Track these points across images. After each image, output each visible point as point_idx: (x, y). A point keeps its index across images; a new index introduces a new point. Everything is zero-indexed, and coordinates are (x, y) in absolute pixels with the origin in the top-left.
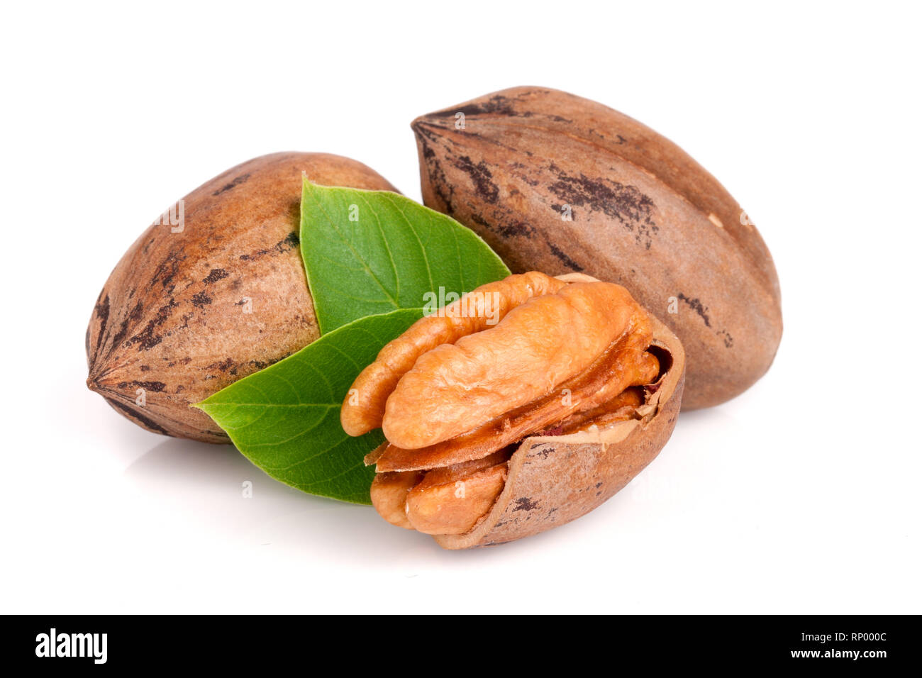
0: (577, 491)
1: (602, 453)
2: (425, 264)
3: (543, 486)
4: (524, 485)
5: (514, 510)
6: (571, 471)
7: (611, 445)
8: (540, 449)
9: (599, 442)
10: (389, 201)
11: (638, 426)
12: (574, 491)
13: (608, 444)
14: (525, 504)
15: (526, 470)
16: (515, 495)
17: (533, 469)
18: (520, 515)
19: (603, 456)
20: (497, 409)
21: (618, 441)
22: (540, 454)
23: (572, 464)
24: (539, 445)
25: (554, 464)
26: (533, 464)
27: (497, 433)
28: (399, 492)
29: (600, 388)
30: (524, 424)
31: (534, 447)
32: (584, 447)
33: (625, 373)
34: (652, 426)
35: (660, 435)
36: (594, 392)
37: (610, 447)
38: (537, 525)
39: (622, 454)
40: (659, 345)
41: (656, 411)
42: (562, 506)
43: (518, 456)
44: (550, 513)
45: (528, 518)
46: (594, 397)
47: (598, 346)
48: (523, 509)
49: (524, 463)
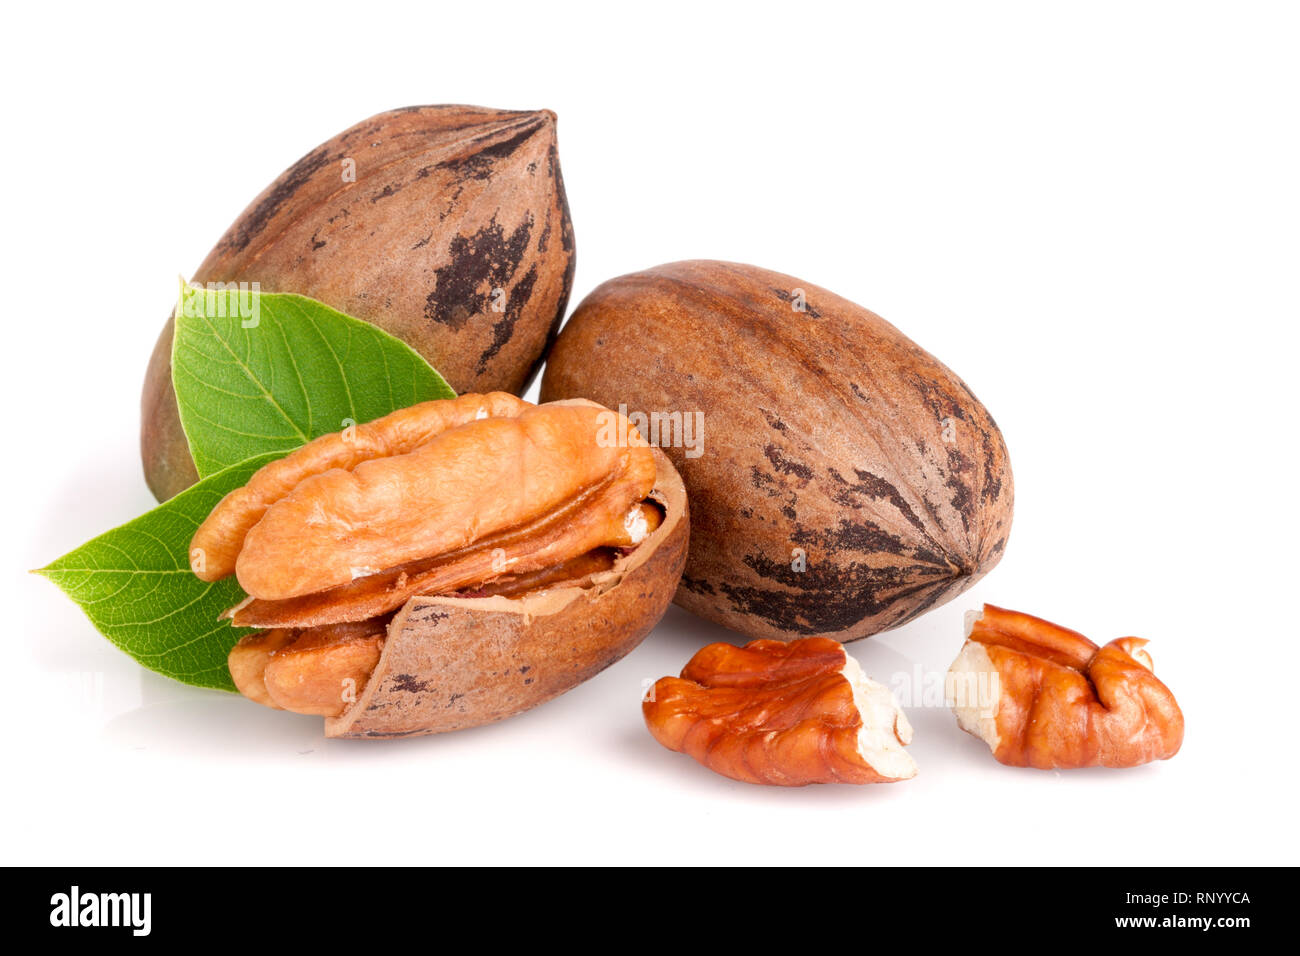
0: (489, 674)
1: (523, 628)
2: (344, 388)
3: (433, 661)
4: (403, 657)
5: (392, 690)
6: (476, 646)
7: (537, 617)
8: (427, 612)
9: (518, 612)
10: (295, 306)
11: (583, 596)
12: (484, 674)
13: (534, 615)
14: (407, 683)
15: (407, 638)
16: (391, 670)
17: (416, 638)
18: (402, 697)
19: (525, 631)
20: (386, 559)
21: (549, 614)
22: (426, 619)
23: (477, 638)
24: (425, 607)
25: (448, 635)
26: (417, 631)
27: (388, 590)
28: (256, 658)
29: (547, 545)
30: (425, 582)
31: (417, 609)
32: (494, 616)
33: (591, 528)
34: (607, 599)
35: (623, 612)
36: (536, 549)
37: (536, 620)
38: (436, 714)
39: (558, 631)
40: (659, 498)
41: (619, 580)
42: (469, 693)
43: (398, 619)
44: (452, 699)
45: (418, 703)
46: (534, 556)
47: (551, 489)
48: (406, 689)
49: (404, 628)
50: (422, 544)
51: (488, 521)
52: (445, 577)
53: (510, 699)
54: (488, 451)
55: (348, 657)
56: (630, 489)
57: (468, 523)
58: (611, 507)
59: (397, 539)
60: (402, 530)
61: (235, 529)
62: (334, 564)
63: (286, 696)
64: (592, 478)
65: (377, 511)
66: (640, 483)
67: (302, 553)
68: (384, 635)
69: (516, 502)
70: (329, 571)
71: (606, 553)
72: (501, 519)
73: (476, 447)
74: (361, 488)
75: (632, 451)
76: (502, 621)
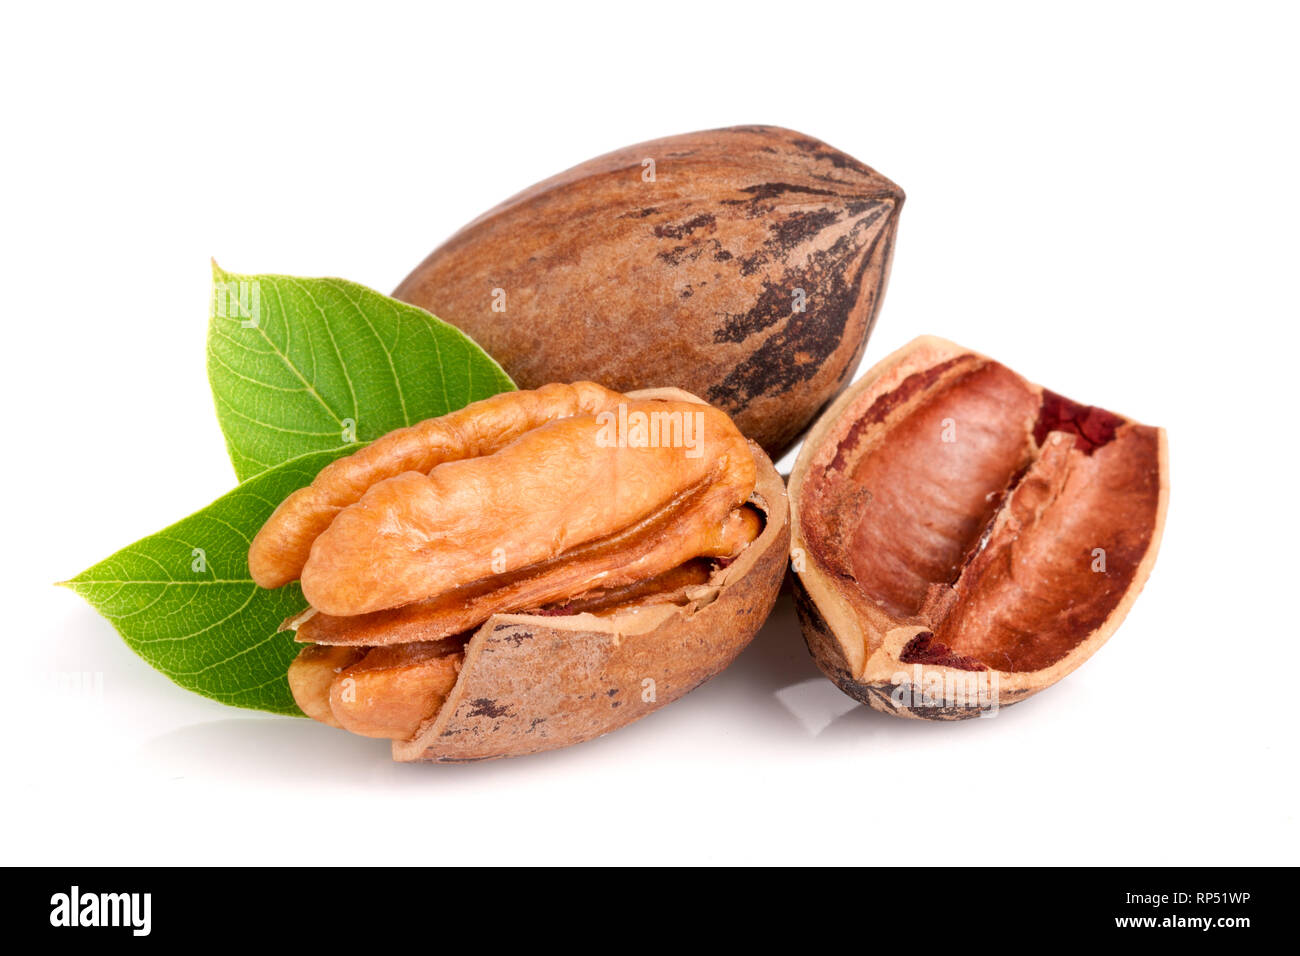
0: (574, 697)
1: (613, 648)
3: (514, 685)
4: (482, 681)
5: (469, 715)
6: (560, 668)
7: (629, 637)
8: (510, 632)
9: (608, 632)
11: (677, 614)
12: (569, 698)
13: (624, 635)
14: (486, 708)
15: (487, 660)
16: (469, 694)
17: (497, 660)
18: (480, 722)
19: (614, 652)
20: (466, 573)
21: (641, 633)
22: (509, 639)
23: (563, 659)
24: (507, 627)
25: (531, 656)
26: (498, 653)
27: (466, 607)
28: (320, 674)
29: (640, 557)
30: (507, 598)
31: (499, 628)
32: (582, 636)
33: (686, 539)
34: (703, 616)
35: (720, 630)
36: (627, 562)
37: (626, 640)
38: (515, 739)
39: (649, 651)
40: (758, 502)
41: (716, 596)
42: (552, 717)
43: (478, 639)
44: (534, 724)
45: (496, 729)
46: (626, 569)
47: (645, 496)
48: (484, 714)
49: (484, 649)
51: (576, 531)
52: (530, 592)
53: (594, 723)
54: (576, 453)
55: (422, 678)
56: (728, 494)
57: (555, 533)
58: (707, 515)
59: (478, 551)
60: (483, 541)
61: (300, 534)
62: (409, 578)
63: (352, 719)
64: (688, 483)
65: (456, 520)
66: (739, 487)
67: (375, 565)
68: (461, 656)
69: (607, 511)
70: (403, 585)
71: (703, 565)
72: (591, 530)
73: (564, 449)
74: (440, 495)
75: (732, 452)
76: (590, 642)
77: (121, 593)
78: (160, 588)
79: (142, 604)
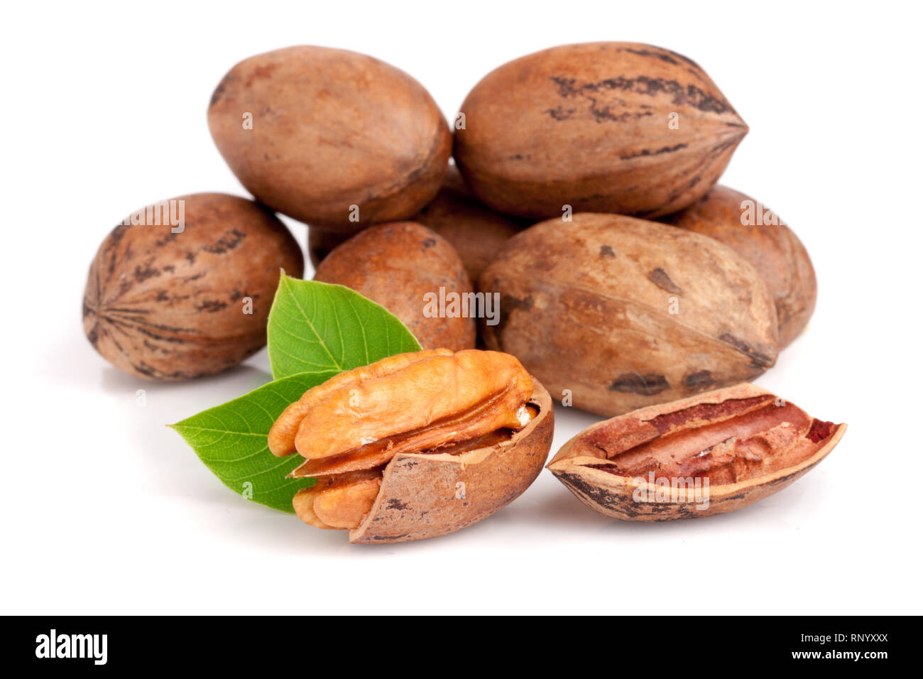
0: (443, 499)
1: (461, 471)
3: (410, 490)
4: (393, 488)
5: (387, 508)
6: (434, 482)
7: (469, 465)
8: (406, 462)
9: (458, 462)
11: (494, 452)
12: (440, 499)
13: (466, 464)
14: (396, 504)
15: (395, 477)
16: (386, 497)
17: (400, 477)
18: (393, 513)
19: (462, 473)
20: (381, 433)
21: (476, 463)
22: (405, 465)
23: (435, 477)
24: (404, 459)
25: (418, 475)
26: (400, 473)
27: (382, 451)
30: (404, 446)
31: (400, 459)
32: (444, 464)
33: (497, 416)
34: (509, 455)
35: (518, 463)
36: (466, 427)
37: (469, 467)
38: (412, 524)
39: (481, 473)
40: (536, 402)
41: (515, 445)
42: (431, 511)
43: (389, 467)
44: (422, 515)
45: (402, 517)
46: (465, 431)
47: (474, 393)
48: (395, 508)
49: (393, 471)
50: (400, 425)
51: (438, 410)
52: (415, 443)
53: (455, 515)
54: (436, 373)
55: (361, 490)
56: (519, 395)
57: (426, 412)
58: (508, 405)
59: (387, 421)
60: (390, 416)
61: (293, 424)
62: (351, 435)
63: (326, 515)
64: (497, 389)
65: (374, 406)
66: (524, 392)
67: (333, 429)
68: (381, 476)
69: (453, 400)
70: (348, 439)
71: (506, 432)
72: (446, 410)
73: (429, 370)
74: (365, 394)
75: (519, 375)
76: (449, 467)
77: (201, 434)
78: (221, 434)
79: (211, 441)
